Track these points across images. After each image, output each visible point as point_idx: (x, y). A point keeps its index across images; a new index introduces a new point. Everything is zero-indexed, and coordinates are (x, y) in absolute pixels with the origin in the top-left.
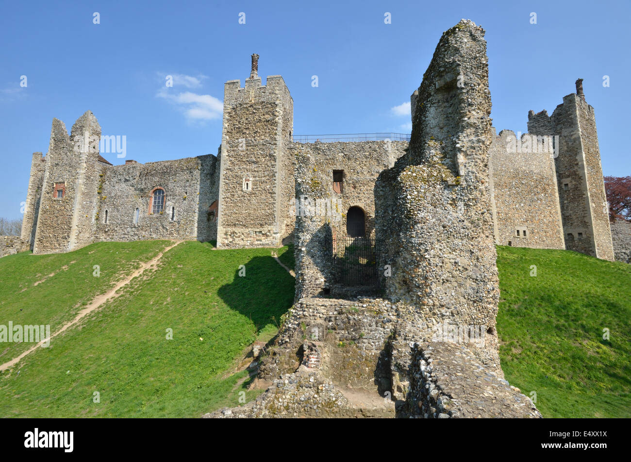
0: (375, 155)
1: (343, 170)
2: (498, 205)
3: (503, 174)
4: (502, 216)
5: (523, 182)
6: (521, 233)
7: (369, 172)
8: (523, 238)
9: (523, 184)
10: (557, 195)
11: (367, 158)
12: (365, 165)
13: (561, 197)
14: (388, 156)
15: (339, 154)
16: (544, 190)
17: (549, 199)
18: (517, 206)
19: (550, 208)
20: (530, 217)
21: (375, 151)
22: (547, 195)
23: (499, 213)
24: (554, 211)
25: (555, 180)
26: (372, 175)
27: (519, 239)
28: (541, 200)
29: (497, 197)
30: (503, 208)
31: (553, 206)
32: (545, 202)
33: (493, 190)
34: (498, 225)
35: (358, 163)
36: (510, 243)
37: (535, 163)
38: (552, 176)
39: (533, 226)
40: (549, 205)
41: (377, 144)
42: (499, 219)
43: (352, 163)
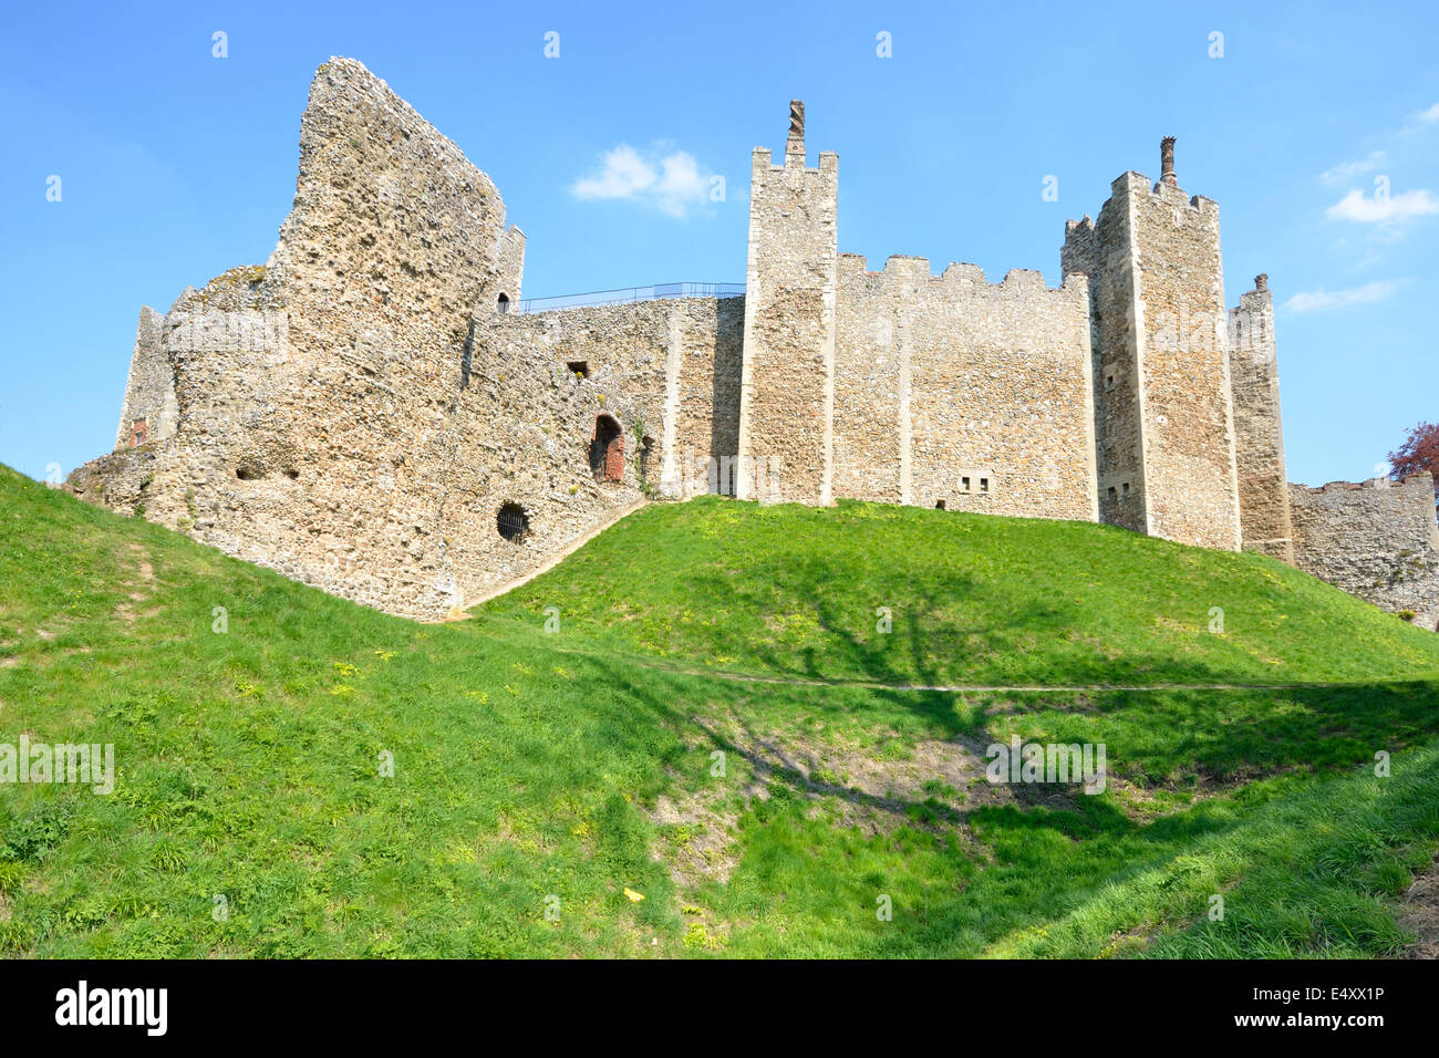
0: (646, 327)
1: (585, 363)
2: (919, 423)
3: (939, 357)
4: (928, 445)
5: (993, 375)
6: (975, 485)
7: (631, 363)
8: (981, 496)
9: (993, 378)
10: (1089, 402)
11: (630, 335)
12: (626, 350)
13: (1099, 408)
14: (669, 329)
15: (582, 332)
16: (1055, 392)
17: (1064, 412)
18: (971, 426)
19: (1064, 431)
20: (1003, 450)
21: (646, 320)
22: (1058, 403)
23: (917, 440)
24: (1075, 438)
25: (1088, 369)
26: (637, 368)
27: (966, 496)
28: (1040, 414)
29: (917, 406)
30: (931, 432)
31: (1074, 428)
32: (1051, 418)
33: (909, 391)
34: (913, 463)
35: (613, 346)
36: (940, 505)
37: (1032, 333)
38: (1080, 362)
39: (1011, 470)
40: (1063, 424)
41: (651, 307)
42: (918, 453)
43: (602, 348)
